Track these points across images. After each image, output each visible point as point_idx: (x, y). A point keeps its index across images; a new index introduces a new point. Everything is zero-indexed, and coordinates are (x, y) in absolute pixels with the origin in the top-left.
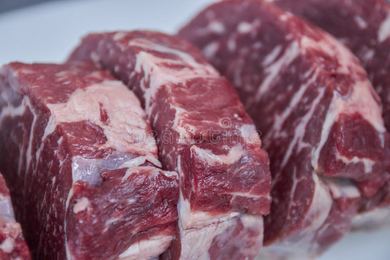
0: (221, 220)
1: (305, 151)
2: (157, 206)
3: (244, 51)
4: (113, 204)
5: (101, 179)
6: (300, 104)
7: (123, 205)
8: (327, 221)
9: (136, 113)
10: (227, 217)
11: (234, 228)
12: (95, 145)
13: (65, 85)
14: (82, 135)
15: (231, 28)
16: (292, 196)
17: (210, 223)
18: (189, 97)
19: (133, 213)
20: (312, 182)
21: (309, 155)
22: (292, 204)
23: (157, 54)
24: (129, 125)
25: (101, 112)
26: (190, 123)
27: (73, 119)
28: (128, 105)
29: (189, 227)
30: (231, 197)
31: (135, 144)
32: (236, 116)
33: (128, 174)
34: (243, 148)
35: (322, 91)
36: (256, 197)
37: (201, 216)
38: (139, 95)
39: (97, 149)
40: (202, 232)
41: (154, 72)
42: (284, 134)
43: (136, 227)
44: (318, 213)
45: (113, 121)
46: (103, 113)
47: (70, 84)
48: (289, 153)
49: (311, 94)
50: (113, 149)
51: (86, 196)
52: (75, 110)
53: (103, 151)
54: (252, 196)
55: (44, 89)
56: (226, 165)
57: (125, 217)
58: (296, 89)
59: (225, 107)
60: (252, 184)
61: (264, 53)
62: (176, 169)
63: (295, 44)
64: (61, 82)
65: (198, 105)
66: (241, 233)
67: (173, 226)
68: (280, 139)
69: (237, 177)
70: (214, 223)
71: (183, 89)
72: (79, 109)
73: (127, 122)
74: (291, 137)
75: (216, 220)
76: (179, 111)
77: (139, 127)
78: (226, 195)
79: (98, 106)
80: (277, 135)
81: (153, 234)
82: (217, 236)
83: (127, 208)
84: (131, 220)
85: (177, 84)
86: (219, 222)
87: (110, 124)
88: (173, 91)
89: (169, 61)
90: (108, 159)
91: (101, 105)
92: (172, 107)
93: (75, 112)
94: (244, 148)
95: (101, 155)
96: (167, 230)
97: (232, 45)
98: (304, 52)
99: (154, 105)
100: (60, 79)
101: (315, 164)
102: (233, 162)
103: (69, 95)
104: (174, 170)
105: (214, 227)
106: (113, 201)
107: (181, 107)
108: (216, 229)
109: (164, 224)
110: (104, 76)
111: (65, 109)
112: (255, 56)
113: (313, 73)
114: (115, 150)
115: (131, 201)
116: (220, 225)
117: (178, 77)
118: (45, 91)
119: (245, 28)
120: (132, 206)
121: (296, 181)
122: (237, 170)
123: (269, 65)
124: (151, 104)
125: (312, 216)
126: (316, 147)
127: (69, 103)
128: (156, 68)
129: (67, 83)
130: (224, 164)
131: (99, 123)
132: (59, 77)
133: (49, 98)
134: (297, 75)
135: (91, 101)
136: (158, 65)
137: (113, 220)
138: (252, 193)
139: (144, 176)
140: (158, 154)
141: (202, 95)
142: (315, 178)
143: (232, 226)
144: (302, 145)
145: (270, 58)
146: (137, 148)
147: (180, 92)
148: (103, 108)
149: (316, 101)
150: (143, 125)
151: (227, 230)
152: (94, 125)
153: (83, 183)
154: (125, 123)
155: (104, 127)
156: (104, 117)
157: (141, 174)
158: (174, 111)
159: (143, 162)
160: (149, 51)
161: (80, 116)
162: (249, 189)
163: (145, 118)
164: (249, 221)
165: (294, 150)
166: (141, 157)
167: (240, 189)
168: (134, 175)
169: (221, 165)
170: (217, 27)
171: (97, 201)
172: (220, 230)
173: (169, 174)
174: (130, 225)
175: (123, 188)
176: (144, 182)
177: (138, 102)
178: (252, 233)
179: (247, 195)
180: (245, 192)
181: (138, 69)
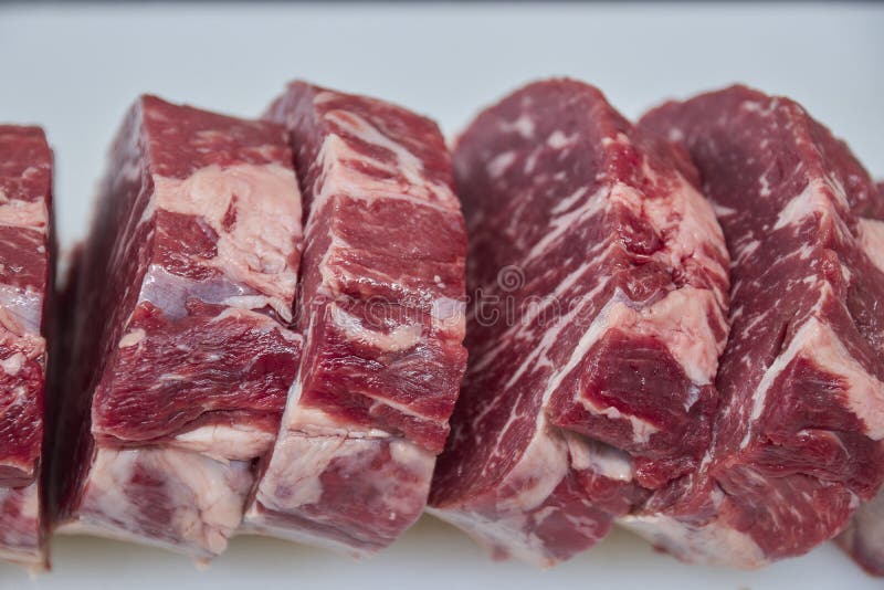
0: (352, 434)
1: (543, 373)
2: (251, 378)
3: (540, 180)
4: (181, 352)
5: (185, 312)
6: (569, 293)
7: (197, 358)
8: (548, 502)
9: (286, 229)
10: (365, 434)
11: (372, 455)
12: (194, 257)
13: (199, 153)
14: (180, 236)
15: (543, 134)
16: (499, 439)
17: (332, 433)
18: (368, 227)
19: (208, 376)
20: (533, 425)
21: (545, 381)
22: (496, 452)
23: (356, 144)
24: (264, 243)
25: (229, 210)
26: (346, 267)
27: (180, 207)
28: (278, 211)
29: (295, 428)
30: (372, 401)
31: (263, 276)
32: (437, 279)
33: (224, 315)
34: (424, 333)
35: (603, 281)
36: (420, 417)
37: (317, 416)
38: (307, 200)
39: (194, 262)
40: (315, 443)
41: (332, 171)
42: (529, 336)
43: (211, 399)
44: (531, 483)
45: (239, 229)
46: (232, 213)
47: (210, 153)
48: (523, 368)
49: (588, 281)
50: (219, 271)
51: (145, 328)
52: (189, 196)
53: (203, 269)
54: (414, 414)
55: (164, 150)
56: (380, 350)
57: (195, 378)
58: (575, 267)
59: (423, 259)
60: (417, 393)
61: (564, 192)
62: (305, 332)
63: (604, 191)
64: (195, 147)
65: (376, 244)
66: (385, 468)
67: (274, 417)
68: (522, 340)
69: (395, 373)
70: (338, 435)
71: (361, 211)
72: (196, 195)
73: (264, 237)
74: (536, 343)
75: (343, 431)
76: (337, 242)
77: (279, 251)
78: (363, 396)
79: (229, 199)
80: (521, 335)
81: (238, 420)
82: (339, 458)
83: (203, 366)
84: (205, 386)
85: (356, 200)
86: (347, 437)
87: (233, 233)
88: (341, 209)
89: (367, 160)
90: (206, 284)
91: (235, 199)
92: (330, 233)
93: (189, 198)
94: (426, 332)
95: (197, 274)
96: (264, 422)
97: (530, 164)
98: (608, 208)
99: (317, 222)
100: (199, 142)
101: (547, 398)
102: (394, 347)
103: (195, 169)
104: (301, 333)
105: (337, 442)
106: (181, 347)
107: (343, 238)
108: (340, 445)
109: (259, 410)
110: (277, 156)
111: (175, 190)
112: (550, 193)
113: (606, 247)
114: (222, 273)
115: (213, 357)
116: (348, 442)
117: (365, 189)
118: (164, 153)
119: (558, 140)
120: (213, 365)
121: (513, 417)
122: (400, 364)
123: (561, 214)
124: (313, 221)
125: (519, 483)
126: (560, 372)
127: (186, 183)
128: (337, 165)
129: (205, 151)
130: (374, 347)
131: (217, 225)
132: (199, 138)
133: (163, 166)
134: (585, 243)
135: (222, 189)
136: (342, 161)
137: (175, 377)
138: (415, 409)
139: (245, 326)
140: (294, 303)
141: (392, 230)
142: (541, 421)
143: (370, 451)
144: (544, 361)
145: (566, 203)
146: (261, 281)
147: (355, 213)
148: (235, 205)
149: (589, 296)
150: (288, 249)
151: (360, 455)
152: (209, 227)
153: (154, 307)
154: (260, 238)
155: (222, 234)
156: (230, 220)
157: (242, 321)
158: (329, 241)
159: (261, 305)
160: (345, 136)
161: (193, 207)
162: (409, 401)
163: (296, 240)
164: (404, 452)
165: (531, 366)
166: (262, 296)
167: (393, 394)
168: (232, 319)
169: (368, 347)
170: (525, 126)
171: (157, 340)
172: (347, 451)
173: (290, 336)
174: (201, 393)
175: (206, 333)
176: (244, 335)
177: (299, 212)
178: (405, 474)
179: (404, 408)
180: (400, 402)
181: (319, 159)
